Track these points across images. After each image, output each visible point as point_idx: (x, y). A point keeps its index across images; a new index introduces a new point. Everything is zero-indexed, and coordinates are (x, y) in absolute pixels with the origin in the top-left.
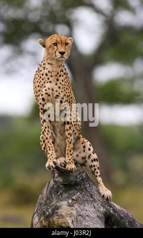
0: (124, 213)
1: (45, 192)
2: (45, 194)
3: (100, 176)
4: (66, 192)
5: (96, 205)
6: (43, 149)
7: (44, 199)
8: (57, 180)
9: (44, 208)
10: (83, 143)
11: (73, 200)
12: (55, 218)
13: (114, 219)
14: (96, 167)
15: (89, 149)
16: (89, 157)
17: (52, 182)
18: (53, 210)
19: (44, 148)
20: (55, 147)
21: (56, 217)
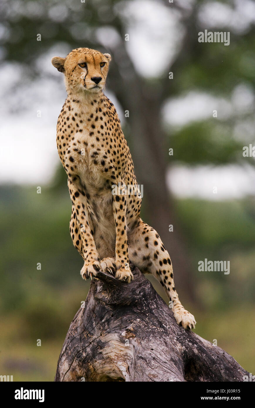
0: (218, 353)
1: (79, 317)
2: (79, 322)
3: (174, 289)
4: (117, 318)
5: (168, 339)
6: (75, 244)
7: (79, 330)
8: (100, 297)
9: (79, 346)
10: (144, 233)
11: (128, 331)
12: (98, 363)
13: (201, 363)
14: (168, 274)
15: (156, 243)
16: (156, 256)
17: (92, 301)
18: (94, 350)
19: (78, 243)
20: (97, 240)
21: (100, 361)
